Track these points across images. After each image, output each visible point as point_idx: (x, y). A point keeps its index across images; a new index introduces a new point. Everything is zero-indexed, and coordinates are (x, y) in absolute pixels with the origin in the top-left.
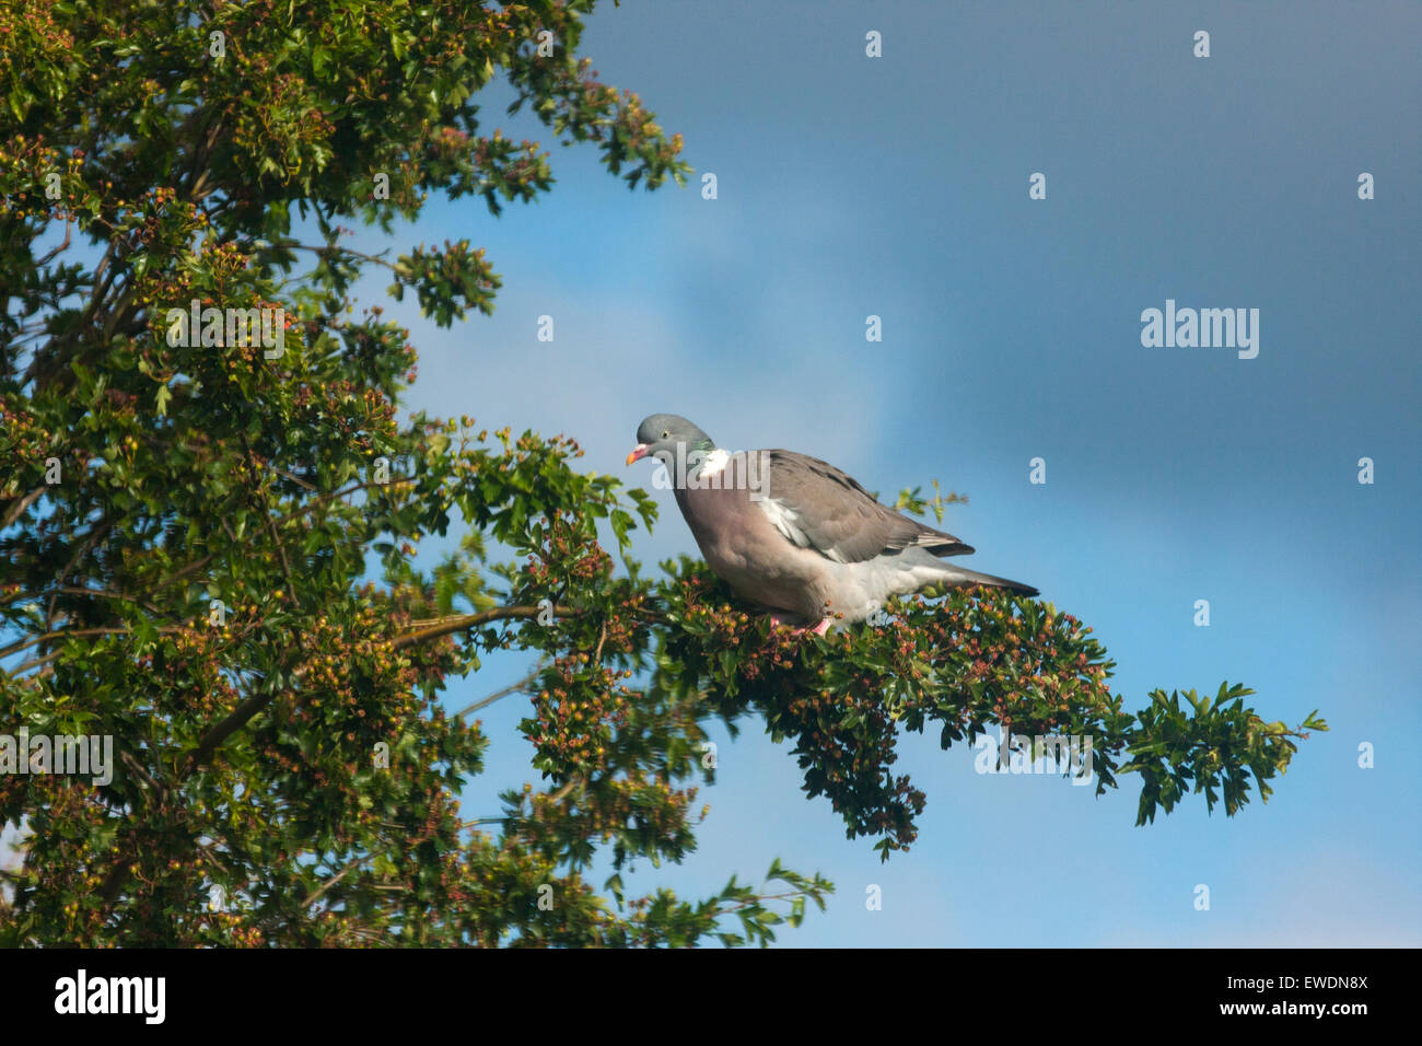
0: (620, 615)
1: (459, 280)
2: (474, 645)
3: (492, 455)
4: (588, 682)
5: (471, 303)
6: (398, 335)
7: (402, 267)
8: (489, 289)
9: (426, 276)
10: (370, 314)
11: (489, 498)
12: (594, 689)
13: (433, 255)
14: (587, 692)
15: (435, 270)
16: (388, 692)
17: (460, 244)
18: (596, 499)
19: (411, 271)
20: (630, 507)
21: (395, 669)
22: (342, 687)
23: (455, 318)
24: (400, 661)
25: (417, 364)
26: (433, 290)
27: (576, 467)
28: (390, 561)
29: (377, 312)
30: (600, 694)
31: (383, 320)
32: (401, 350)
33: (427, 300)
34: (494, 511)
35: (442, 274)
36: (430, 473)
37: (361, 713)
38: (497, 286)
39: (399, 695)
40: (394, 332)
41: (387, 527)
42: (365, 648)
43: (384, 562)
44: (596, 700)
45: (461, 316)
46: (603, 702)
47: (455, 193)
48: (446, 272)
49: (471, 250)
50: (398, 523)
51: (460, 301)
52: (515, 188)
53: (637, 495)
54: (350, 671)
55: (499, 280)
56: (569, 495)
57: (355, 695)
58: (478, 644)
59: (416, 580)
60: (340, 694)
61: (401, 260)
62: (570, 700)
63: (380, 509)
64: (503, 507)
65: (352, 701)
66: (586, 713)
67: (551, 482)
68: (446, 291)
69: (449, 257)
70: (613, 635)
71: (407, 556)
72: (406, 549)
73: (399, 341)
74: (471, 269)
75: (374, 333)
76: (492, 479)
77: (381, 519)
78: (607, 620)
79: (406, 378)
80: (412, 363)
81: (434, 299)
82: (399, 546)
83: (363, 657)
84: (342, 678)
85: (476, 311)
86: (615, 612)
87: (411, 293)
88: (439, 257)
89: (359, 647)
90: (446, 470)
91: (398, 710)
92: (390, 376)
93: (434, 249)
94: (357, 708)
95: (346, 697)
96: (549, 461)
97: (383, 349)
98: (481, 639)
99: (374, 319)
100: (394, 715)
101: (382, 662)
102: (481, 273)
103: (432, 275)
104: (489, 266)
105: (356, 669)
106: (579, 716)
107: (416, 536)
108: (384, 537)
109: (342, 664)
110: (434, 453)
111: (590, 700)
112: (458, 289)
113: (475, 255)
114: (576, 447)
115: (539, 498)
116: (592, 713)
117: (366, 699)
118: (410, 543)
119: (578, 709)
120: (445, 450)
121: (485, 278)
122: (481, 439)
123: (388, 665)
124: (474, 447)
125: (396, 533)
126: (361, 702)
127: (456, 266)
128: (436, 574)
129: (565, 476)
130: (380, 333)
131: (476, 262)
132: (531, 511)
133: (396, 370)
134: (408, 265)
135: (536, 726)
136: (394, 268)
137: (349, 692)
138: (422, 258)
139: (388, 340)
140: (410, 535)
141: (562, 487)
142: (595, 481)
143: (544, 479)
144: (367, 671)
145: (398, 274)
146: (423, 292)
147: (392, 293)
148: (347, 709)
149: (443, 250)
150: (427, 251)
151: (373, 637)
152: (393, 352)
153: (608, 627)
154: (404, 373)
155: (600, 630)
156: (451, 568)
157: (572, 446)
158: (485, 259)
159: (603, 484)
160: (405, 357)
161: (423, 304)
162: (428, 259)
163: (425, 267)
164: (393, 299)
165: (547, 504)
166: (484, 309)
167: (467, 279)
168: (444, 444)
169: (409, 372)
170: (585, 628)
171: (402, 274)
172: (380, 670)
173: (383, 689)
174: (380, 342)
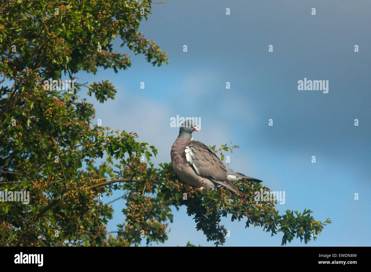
0: (149, 182)
1: (106, 90)
2: (111, 188)
3: (115, 137)
4: (140, 200)
5: (109, 97)
6: (90, 106)
7: (91, 87)
8: (114, 93)
9: (97, 90)
10: (83, 100)
11: (113, 148)
12: (142, 201)
13: (99, 84)
14: (140, 202)
15: (99, 88)
16: (88, 200)
17: (106, 81)
18: (142, 148)
19: (93, 88)
20: (150, 151)
21: (90, 194)
22: (76, 199)
23: (105, 101)
24: (91, 192)
25: (95, 113)
26: (99, 93)
27: (137, 140)
28: (88, 164)
29: (85, 100)
30: (143, 203)
31: (86, 102)
32: (91, 109)
33: (97, 96)
34: (115, 151)
35: (101, 89)
36: (98, 142)
37: (81, 205)
38: (116, 92)
39: (91, 201)
40: (89, 105)
41: (87, 155)
42: (82, 188)
43: (87, 164)
44: (142, 204)
45: (106, 100)
46: (144, 205)
47: (106, 67)
48: (102, 88)
49: (109, 83)
50: (90, 154)
51: (106, 96)
52: (121, 66)
53: (152, 147)
54: (78, 195)
55: (116, 91)
56: (134, 148)
57: (79, 201)
58: (112, 188)
59: (95, 169)
60: (76, 200)
61: (91, 86)
62: (135, 204)
63: (86, 150)
64: (118, 151)
65: (79, 202)
66: (140, 208)
67: (130, 144)
68: (102, 93)
69: (103, 85)
70: (147, 187)
71: (93, 162)
72: (93, 161)
73: (91, 107)
74: (109, 88)
75: (84, 105)
76: (114, 143)
77: (86, 153)
78: (146, 183)
79: (92, 117)
80: (94, 113)
81: (99, 95)
82: (91, 160)
83: (82, 191)
84: (76, 196)
85: (110, 99)
86: (148, 181)
87: (93, 94)
88: (100, 85)
89: (80, 188)
90: (103, 141)
91: (91, 205)
92: (88, 117)
93: (99, 83)
94: (80, 204)
95: (77, 201)
96: (129, 139)
97: (86, 109)
98: (113, 187)
99: (84, 102)
100: (90, 206)
101: (87, 192)
102: (111, 89)
103: (98, 89)
104: (114, 87)
105: (80, 194)
106: (138, 209)
107: (95, 157)
108: (87, 158)
109: (76, 193)
110: (99, 136)
111: (140, 204)
112: (105, 93)
113: (109, 84)
114: (136, 135)
115: (127, 148)
116: (141, 208)
117: (82, 202)
118: (94, 159)
119: (137, 207)
120: (103, 136)
121: (113, 90)
122: (111, 133)
123: (88, 193)
124: (110, 135)
125: (90, 157)
126: (81, 203)
127: (105, 87)
128: (100, 167)
129: (133, 142)
130: (86, 105)
131: (110, 86)
132: (124, 151)
133: (90, 115)
134: (93, 87)
135: (126, 211)
136: (88, 87)
137: (78, 200)
138: (96, 85)
139: (88, 107)
140: (94, 157)
141: (132, 145)
142: (141, 144)
143: (128, 143)
144: (82, 195)
145: (90, 89)
146: (96, 94)
147: (88, 94)
148: (77, 204)
149: (101, 83)
150: (97, 83)
151: (84, 185)
152: (89, 110)
153: (146, 185)
154: (92, 115)
155: (144, 186)
156: (104, 166)
157: (135, 135)
158: (112, 85)
159: (143, 144)
160: (92, 111)
161: (96, 97)
162: (97, 85)
163: (97, 87)
164: (89, 96)
165: (128, 150)
166: (112, 98)
167: (108, 90)
168: (102, 134)
169: (93, 115)
170: (140, 185)
171: (91, 89)
172: (86, 194)
173: (87, 199)
174: (86, 107)
